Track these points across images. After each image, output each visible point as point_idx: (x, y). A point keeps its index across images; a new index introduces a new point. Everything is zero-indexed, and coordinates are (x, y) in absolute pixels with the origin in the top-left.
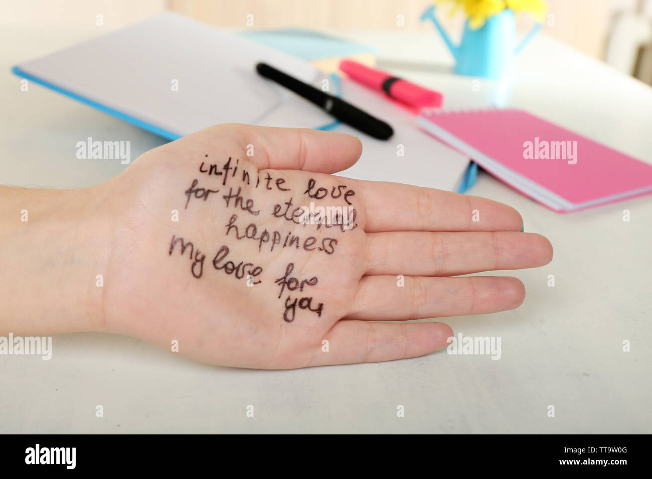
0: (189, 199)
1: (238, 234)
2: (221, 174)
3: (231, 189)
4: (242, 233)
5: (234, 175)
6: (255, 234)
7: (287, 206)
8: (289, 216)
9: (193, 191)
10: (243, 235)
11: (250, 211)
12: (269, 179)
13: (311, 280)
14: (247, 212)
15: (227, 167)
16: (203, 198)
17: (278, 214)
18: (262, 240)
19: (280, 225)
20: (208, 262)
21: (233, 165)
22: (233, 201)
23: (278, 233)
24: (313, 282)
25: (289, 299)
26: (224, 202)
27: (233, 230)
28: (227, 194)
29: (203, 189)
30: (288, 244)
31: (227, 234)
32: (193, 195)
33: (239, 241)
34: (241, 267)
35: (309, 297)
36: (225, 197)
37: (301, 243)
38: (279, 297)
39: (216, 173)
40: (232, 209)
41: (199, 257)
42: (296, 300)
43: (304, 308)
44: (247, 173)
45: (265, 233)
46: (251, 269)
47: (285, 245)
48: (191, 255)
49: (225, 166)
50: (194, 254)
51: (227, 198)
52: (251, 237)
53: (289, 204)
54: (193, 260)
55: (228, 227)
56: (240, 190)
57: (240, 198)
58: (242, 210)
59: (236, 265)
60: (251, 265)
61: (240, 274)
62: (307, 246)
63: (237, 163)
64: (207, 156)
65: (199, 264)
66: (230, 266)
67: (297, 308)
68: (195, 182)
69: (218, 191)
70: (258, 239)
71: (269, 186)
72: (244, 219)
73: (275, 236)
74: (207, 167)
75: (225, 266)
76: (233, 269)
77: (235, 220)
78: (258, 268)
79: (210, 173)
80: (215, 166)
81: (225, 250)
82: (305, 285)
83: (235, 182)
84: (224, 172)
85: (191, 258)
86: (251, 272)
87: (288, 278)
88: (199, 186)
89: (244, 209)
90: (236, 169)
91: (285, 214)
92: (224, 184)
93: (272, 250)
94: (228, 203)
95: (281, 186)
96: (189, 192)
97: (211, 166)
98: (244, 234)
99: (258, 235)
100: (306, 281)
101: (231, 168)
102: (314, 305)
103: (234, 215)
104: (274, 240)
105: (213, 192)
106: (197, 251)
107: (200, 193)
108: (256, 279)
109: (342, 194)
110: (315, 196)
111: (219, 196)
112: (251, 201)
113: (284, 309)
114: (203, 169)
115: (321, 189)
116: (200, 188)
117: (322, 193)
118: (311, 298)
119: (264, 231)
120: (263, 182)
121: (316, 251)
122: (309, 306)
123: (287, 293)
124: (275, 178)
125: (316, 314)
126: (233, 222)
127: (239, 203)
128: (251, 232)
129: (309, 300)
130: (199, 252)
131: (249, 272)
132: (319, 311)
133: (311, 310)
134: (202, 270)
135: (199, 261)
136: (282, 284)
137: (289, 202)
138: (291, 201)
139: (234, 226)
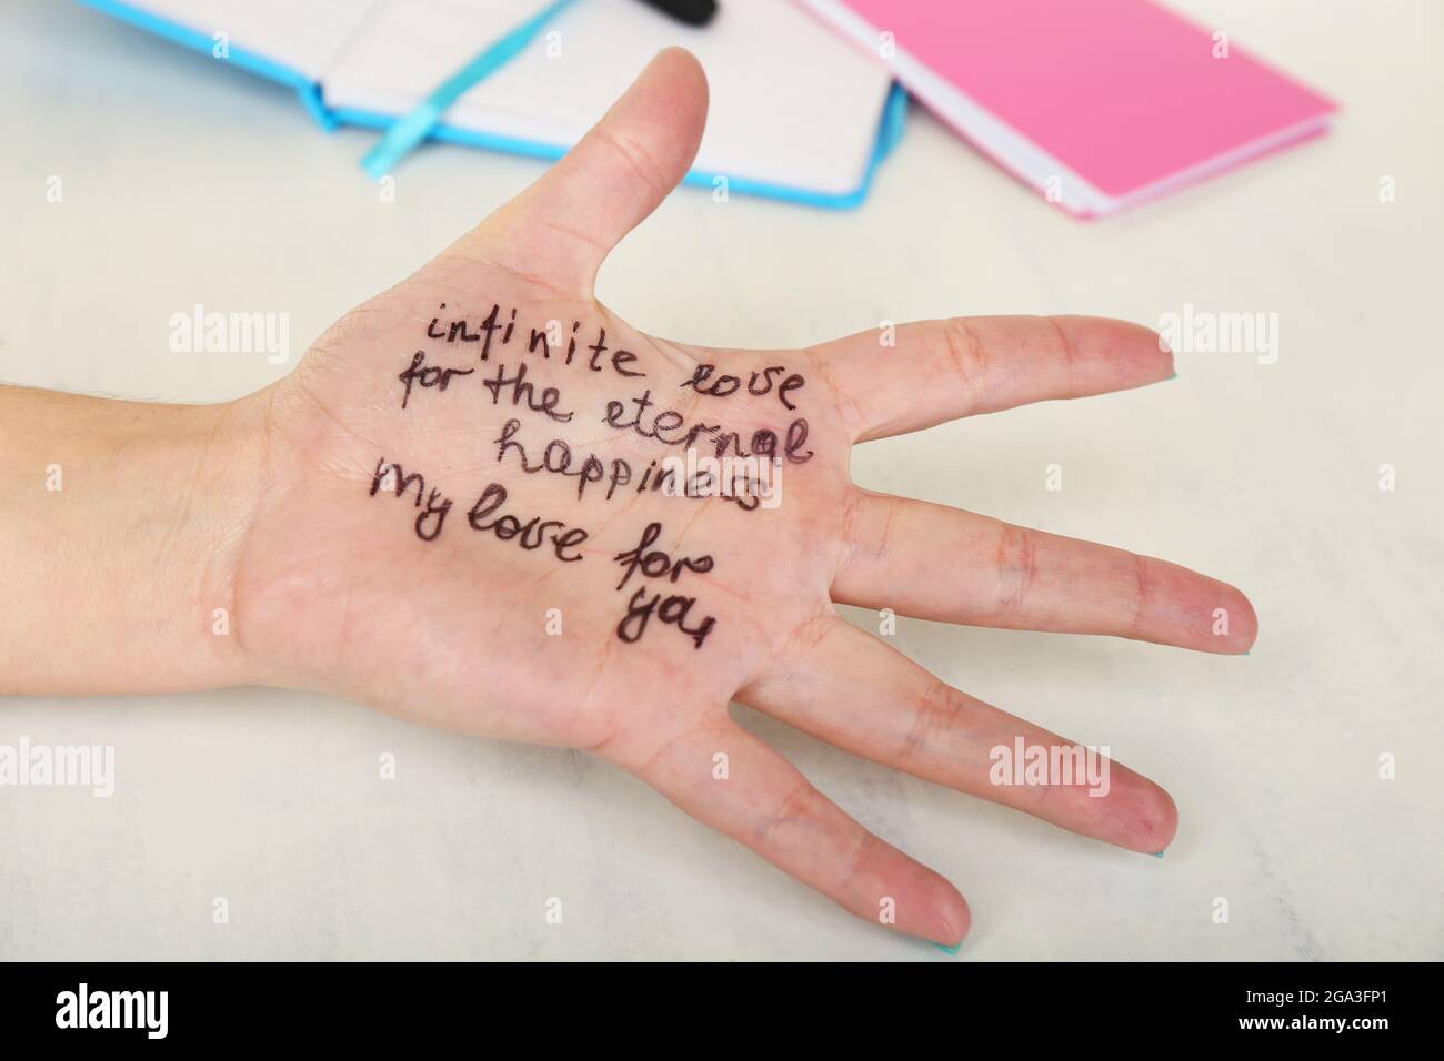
0: (408, 390)
1: (524, 461)
2: (476, 338)
3: (502, 368)
4: (535, 459)
5: (507, 339)
6: (569, 462)
7: (639, 406)
8: (647, 423)
9: (414, 374)
10: (539, 465)
11: (554, 415)
12: (599, 348)
13: (699, 560)
14: (543, 415)
15: (489, 324)
16: (437, 386)
17: (619, 421)
18: (585, 475)
19: (627, 444)
20: (457, 515)
21: (503, 319)
22: (507, 392)
23: (625, 464)
24: (704, 565)
25: (639, 594)
26: (488, 394)
27: (512, 452)
28: (493, 377)
29: (438, 369)
30: (649, 484)
31: (499, 459)
32: (416, 381)
33: (529, 476)
34: (535, 528)
35: (688, 595)
36: (487, 383)
38: (619, 589)
39: (465, 338)
40: (507, 409)
41: (437, 504)
42: (658, 597)
43: (666, 620)
44: (543, 335)
45: (592, 463)
46: (559, 532)
47: (642, 488)
48: (419, 498)
49: (485, 323)
50: (425, 498)
51: (494, 385)
52: (557, 471)
53: (644, 403)
54: (423, 508)
55: (498, 445)
56: (523, 369)
57: (525, 385)
58: (531, 411)
59: (524, 522)
60: (560, 525)
61: (531, 541)
63: (514, 317)
64: (443, 306)
65: (434, 517)
66: (508, 525)
67: (654, 617)
68: (419, 355)
70: (574, 474)
71: (597, 364)
72: (536, 432)
73: (618, 468)
74: (443, 327)
75: (497, 525)
76: (515, 531)
77: (515, 430)
78: (574, 532)
79: (451, 339)
80: (463, 324)
81: (498, 492)
82: (685, 569)
83: (509, 354)
84: (483, 334)
85: (418, 504)
86: (558, 539)
87: (646, 552)
88: (428, 363)
89: (534, 408)
90: (510, 328)
91: (638, 422)
92: (484, 357)
93: (608, 498)
94: (495, 395)
95: (626, 366)
96: (408, 376)
97: (453, 324)
98: (542, 462)
99: (577, 465)
100: (686, 562)
101: (500, 327)
102: (693, 620)
103: (513, 420)
104: (615, 479)
105: (460, 373)
106: (433, 492)
107: (431, 377)
108: (568, 552)
109: (773, 388)
110: (713, 391)
111: (475, 381)
112: (555, 392)
113: (625, 613)
114: (435, 332)
115: (725, 379)
116: (430, 366)
117: (725, 387)
118: (692, 601)
119: (589, 457)
120: (583, 355)
121: (718, 501)
122: (680, 618)
123: (638, 580)
124: (612, 347)
125: (689, 641)
126: (510, 436)
127: (524, 395)
128: (557, 460)
129: (687, 604)
130: (436, 493)
131: (554, 539)
132: (700, 635)
133: (682, 629)
134: (439, 527)
135: (435, 511)
136: (629, 564)
137: (641, 398)
138: (646, 399)
139: (514, 443)
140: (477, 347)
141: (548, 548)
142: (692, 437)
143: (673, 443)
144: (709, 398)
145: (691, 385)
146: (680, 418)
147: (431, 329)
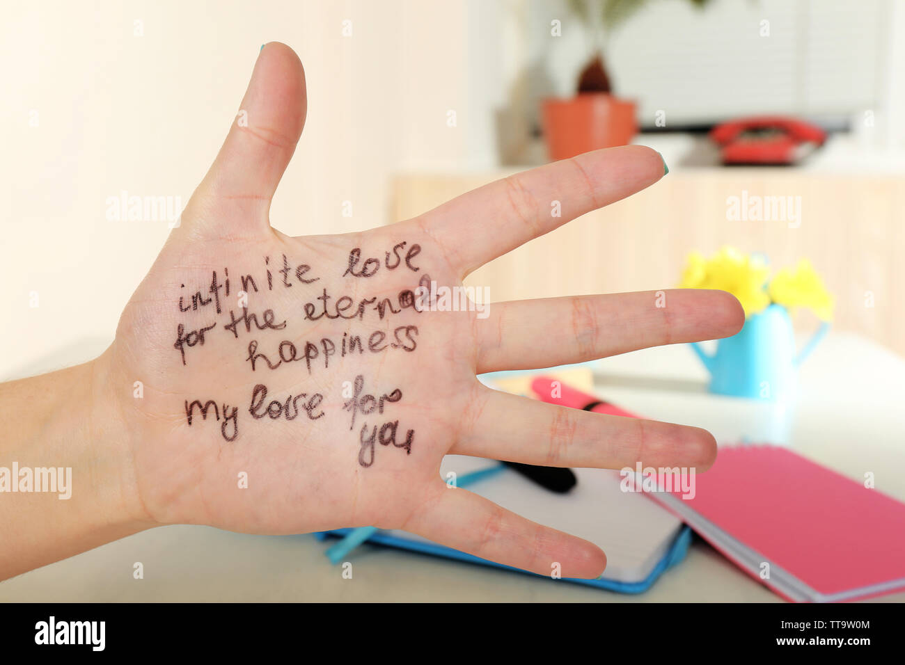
0: (183, 352)
1: (269, 363)
2: (210, 300)
3: (232, 313)
4: (275, 358)
5: (228, 292)
6: (295, 352)
7: (323, 301)
8: (333, 312)
9: (183, 341)
10: (278, 361)
11: (274, 327)
12: (286, 271)
13: (393, 394)
14: (268, 329)
15: (214, 288)
16: (199, 343)
17: (314, 315)
18: (308, 356)
19: (325, 327)
20: (244, 414)
21: (221, 280)
22: (241, 326)
23: (327, 340)
24: (396, 396)
25: (364, 429)
26: (230, 334)
27: (260, 362)
28: (229, 322)
29: (194, 332)
30: (347, 349)
31: (254, 369)
32: (185, 345)
33: (275, 371)
34: (291, 403)
35: (393, 421)
36: (227, 328)
37: (365, 344)
38: (351, 429)
39: (203, 304)
40: (245, 337)
41: (229, 413)
42: (375, 429)
43: (385, 443)
44: (249, 278)
45: (309, 347)
46: (306, 400)
47: (344, 353)
48: (217, 413)
49: (212, 287)
50: (221, 411)
51: (231, 327)
52: (291, 360)
53: (325, 297)
54: (222, 419)
55: (250, 361)
56: (245, 307)
57: (250, 317)
58: (261, 331)
59: (283, 403)
60: (304, 395)
61: (292, 412)
62: (375, 345)
63: (227, 275)
64: (183, 286)
65: (231, 422)
66: (275, 407)
67: (377, 443)
68: (181, 328)
69: (215, 324)
70: (301, 358)
71: (288, 283)
72: (268, 342)
73: (325, 344)
74: (188, 302)
75: (269, 409)
76: (279, 410)
77: (256, 347)
78: (314, 397)
79: (195, 308)
80: (199, 295)
81: (261, 390)
82: (386, 402)
83: (234, 302)
84: (213, 296)
85: (218, 419)
86: (307, 406)
87: (360, 396)
88: (187, 330)
89: (262, 328)
90: (227, 283)
91: (326, 311)
92: (219, 311)
93: (327, 366)
94: (235, 332)
95: (306, 277)
96: (179, 344)
97: (193, 297)
98: (280, 359)
99: (301, 352)
100: (386, 398)
101: (221, 286)
102: (401, 437)
103: (252, 342)
104: (326, 351)
105: (208, 329)
106: (224, 407)
107: (193, 338)
108: (315, 413)
109: (401, 260)
110: (364, 273)
111: (220, 328)
112: (269, 311)
113: (359, 447)
115: (369, 262)
116: (190, 332)
117: (371, 268)
118: (397, 423)
119: (306, 344)
120: (278, 278)
121: (390, 349)
122: (392, 439)
123: (362, 419)
124: (294, 265)
125: (403, 451)
126: (254, 351)
127: (253, 323)
128: (289, 353)
129: (393, 426)
130: (226, 406)
131: (304, 406)
132: (407, 445)
133: (397, 446)
134: (236, 428)
135: (230, 418)
136: (352, 409)
137: (322, 295)
138: (325, 295)
139: (259, 355)
140: (212, 307)
141: (303, 413)
142: (361, 310)
143: (352, 317)
144: (363, 280)
145: (349, 273)
146: (350, 299)
147: (181, 306)
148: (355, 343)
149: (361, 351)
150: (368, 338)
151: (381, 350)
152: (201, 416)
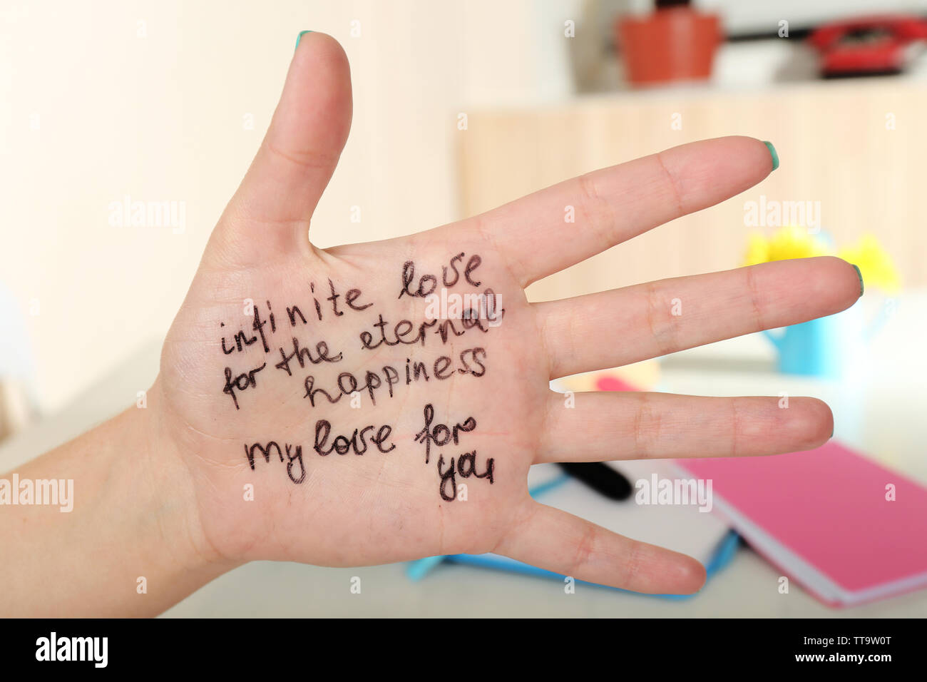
0: (234, 397)
1: (329, 397)
2: (255, 339)
3: (281, 350)
4: (334, 391)
5: (274, 328)
6: (356, 383)
7: (379, 328)
8: (391, 337)
9: (232, 385)
10: (339, 394)
11: (329, 360)
12: (334, 297)
13: (466, 423)
14: (324, 363)
15: (258, 325)
16: (250, 386)
17: (372, 344)
18: (370, 386)
19: (386, 355)
20: (309, 452)
21: (264, 316)
22: (294, 363)
23: (390, 368)
24: (470, 425)
25: (441, 462)
26: (283, 372)
27: (318, 396)
28: (281, 360)
29: (243, 375)
30: (412, 376)
31: (313, 405)
32: (235, 389)
33: (336, 404)
34: (358, 437)
35: (470, 452)
36: (279, 366)
37: (430, 370)
38: (427, 462)
39: (248, 343)
40: (300, 373)
41: (293, 452)
42: (453, 462)
43: (466, 475)
44: (296, 309)
45: (370, 376)
46: (374, 433)
47: (408, 381)
48: (280, 453)
49: (254, 325)
50: (284, 452)
51: (284, 365)
52: (352, 391)
53: (381, 324)
54: (287, 460)
55: (308, 397)
56: (295, 342)
57: (302, 351)
58: (317, 365)
59: (349, 438)
60: (372, 427)
61: (360, 447)
62: (441, 372)
63: (270, 308)
64: (223, 325)
65: (296, 462)
66: (341, 443)
67: (457, 476)
68: (227, 371)
69: (265, 364)
70: (363, 389)
71: (339, 311)
72: (325, 376)
73: (387, 372)
74: (231, 343)
75: (335, 445)
76: (347, 445)
77: (312, 383)
78: (382, 429)
79: (240, 349)
80: (241, 334)
81: (324, 425)
82: (460, 431)
83: (281, 338)
84: (257, 334)
85: (282, 460)
86: (375, 439)
87: (431, 428)
88: (236, 374)
89: (316, 362)
90: (272, 318)
91: (384, 339)
92: (267, 350)
93: (391, 396)
94: (288, 369)
95: (356, 303)
96: (228, 388)
97: (236, 336)
98: (340, 392)
99: (362, 382)
100: (458, 426)
101: (265, 322)
102: (481, 467)
103: (307, 378)
104: (389, 380)
105: (258, 370)
106: (286, 447)
107: (243, 382)
108: (386, 445)
109: (460, 275)
110: (420, 293)
111: (270, 370)
112: (323, 344)
113: (439, 480)
114: (227, 349)
115: (425, 279)
116: (238, 375)
117: (428, 286)
118: (474, 453)
119: (366, 374)
120: (327, 307)
121: (458, 375)
122: (472, 470)
123: (436, 451)
124: (342, 291)
125: (485, 481)
126: (312, 387)
127: (306, 358)
128: (347, 383)
129: (472, 457)
130: (289, 447)
131: (372, 439)
132: (489, 474)
133: (478, 477)
134: (302, 468)
135: (294, 458)
136: (425, 441)
137: (378, 322)
138: (381, 320)
139: (317, 391)
140: (258, 345)
141: (372, 447)
142: (422, 334)
143: (414, 342)
144: (420, 299)
145: (405, 293)
146: (410, 323)
147: (224, 346)
148: (419, 368)
149: (427, 378)
150: (433, 363)
151: (448, 376)
152: (263, 459)
